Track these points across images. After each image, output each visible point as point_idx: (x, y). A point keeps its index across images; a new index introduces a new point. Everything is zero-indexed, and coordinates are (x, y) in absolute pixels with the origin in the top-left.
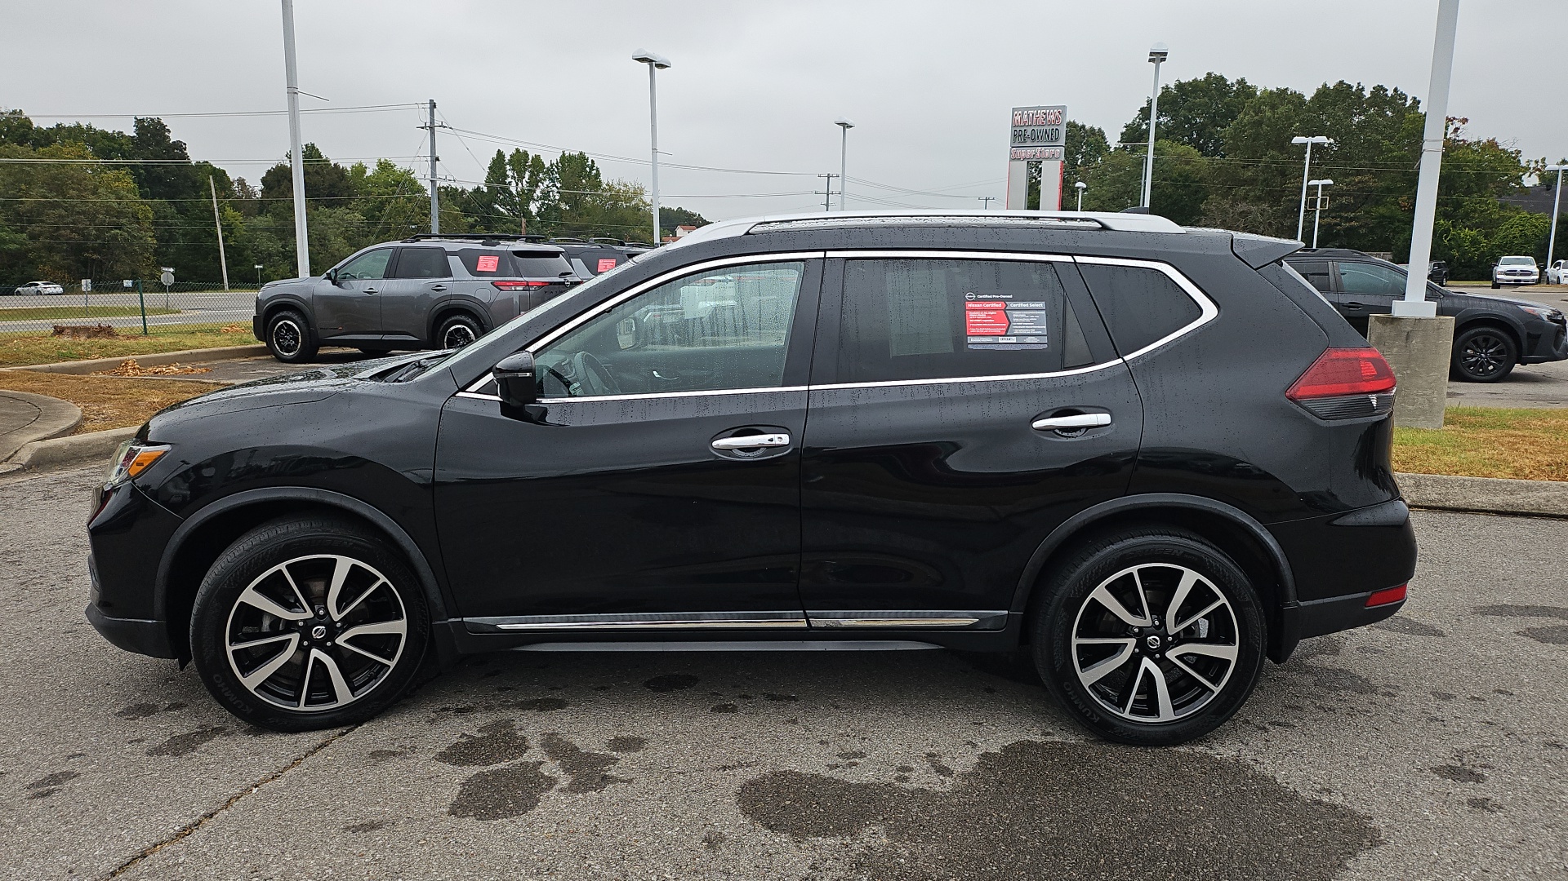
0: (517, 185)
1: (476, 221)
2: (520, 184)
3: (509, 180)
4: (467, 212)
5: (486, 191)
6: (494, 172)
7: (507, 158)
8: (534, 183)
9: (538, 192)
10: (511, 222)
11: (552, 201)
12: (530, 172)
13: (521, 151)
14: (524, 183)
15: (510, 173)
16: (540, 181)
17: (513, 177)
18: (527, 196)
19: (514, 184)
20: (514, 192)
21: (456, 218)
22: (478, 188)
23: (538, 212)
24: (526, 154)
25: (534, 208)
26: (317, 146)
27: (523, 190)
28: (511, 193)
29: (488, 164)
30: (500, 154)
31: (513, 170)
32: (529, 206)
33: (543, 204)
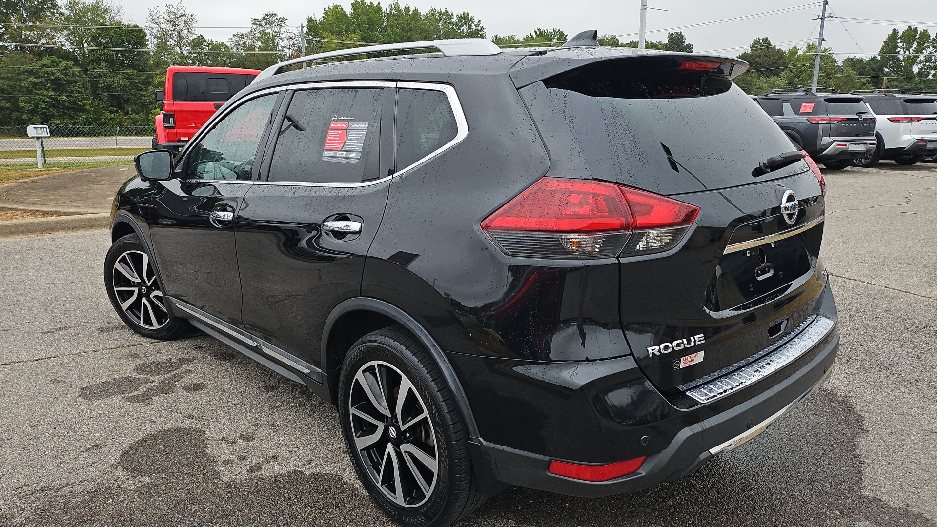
0: (905, 52)
1: (868, 80)
2: (907, 52)
3: (899, 49)
4: (861, 74)
5: (879, 59)
6: (888, 45)
7: (901, 33)
8: (919, 51)
9: (922, 57)
10: (895, 80)
11: (933, 63)
12: (917, 42)
13: (912, 28)
14: (911, 51)
15: (900, 45)
16: (924, 49)
17: (903, 48)
18: (913, 61)
19: (902, 52)
20: (902, 58)
21: (851, 79)
22: (874, 57)
23: (919, 72)
24: (916, 30)
25: (916, 69)
26: (769, 39)
27: (909, 57)
28: (899, 59)
29: (885, 38)
30: (895, 32)
31: (904, 42)
32: (912, 68)
33: (924, 65)
